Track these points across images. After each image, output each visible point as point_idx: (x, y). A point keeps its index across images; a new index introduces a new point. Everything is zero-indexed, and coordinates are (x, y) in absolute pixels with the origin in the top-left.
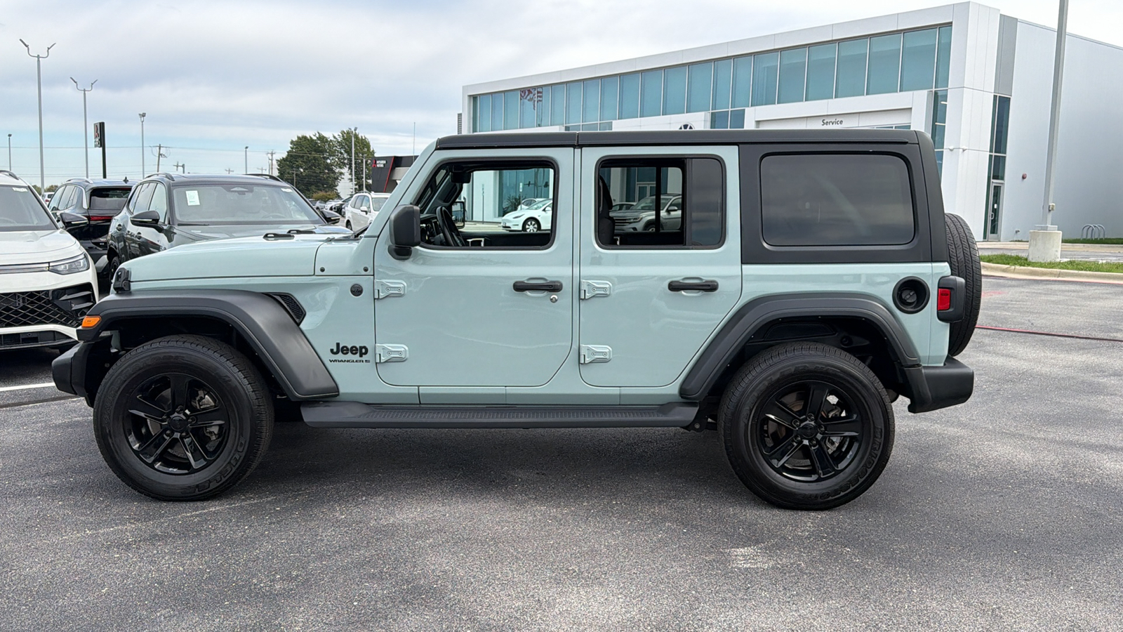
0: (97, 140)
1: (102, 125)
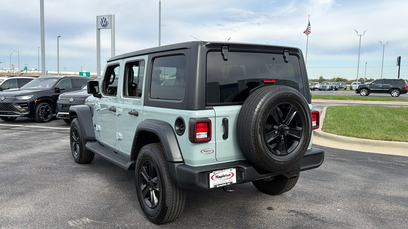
0: (398, 63)
1: (400, 58)
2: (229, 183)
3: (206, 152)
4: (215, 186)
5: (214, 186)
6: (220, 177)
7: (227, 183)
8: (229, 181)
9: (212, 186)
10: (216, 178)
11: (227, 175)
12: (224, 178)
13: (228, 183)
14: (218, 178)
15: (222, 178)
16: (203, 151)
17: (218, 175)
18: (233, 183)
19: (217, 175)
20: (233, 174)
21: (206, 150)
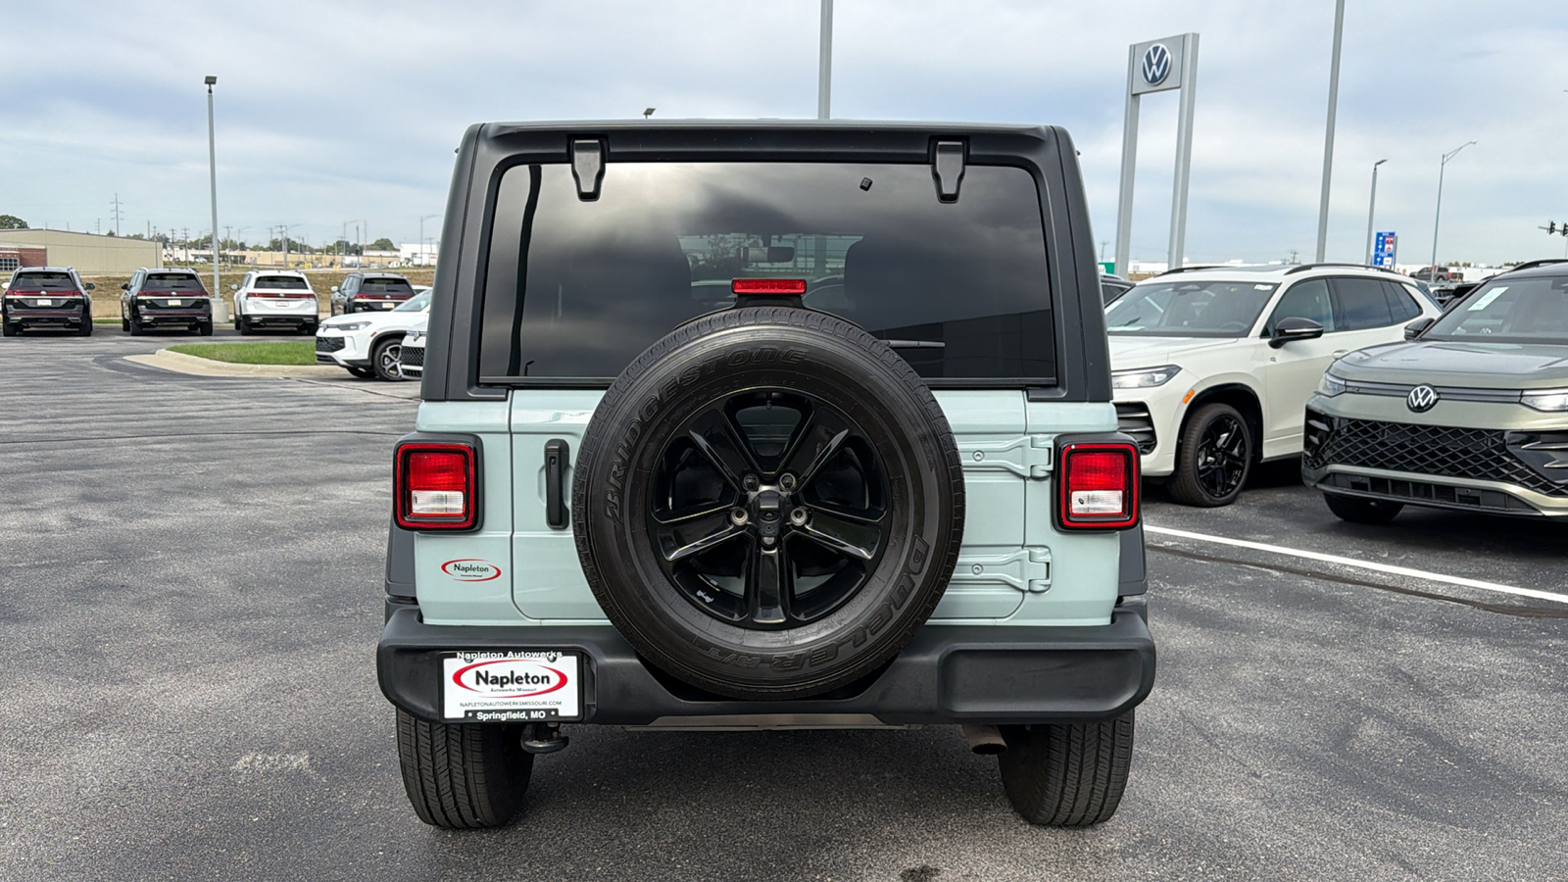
2: (539, 710)
3: (464, 573)
4: (470, 715)
5: (467, 712)
6: (495, 680)
7: (528, 712)
8: (544, 703)
9: (453, 710)
10: (478, 683)
11: (531, 676)
12: (519, 690)
13: (534, 710)
14: (486, 681)
15: (506, 687)
16: (453, 564)
17: (487, 673)
18: (561, 714)
19: (482, 670)
20: (563, 680)
21: (463, 564)
